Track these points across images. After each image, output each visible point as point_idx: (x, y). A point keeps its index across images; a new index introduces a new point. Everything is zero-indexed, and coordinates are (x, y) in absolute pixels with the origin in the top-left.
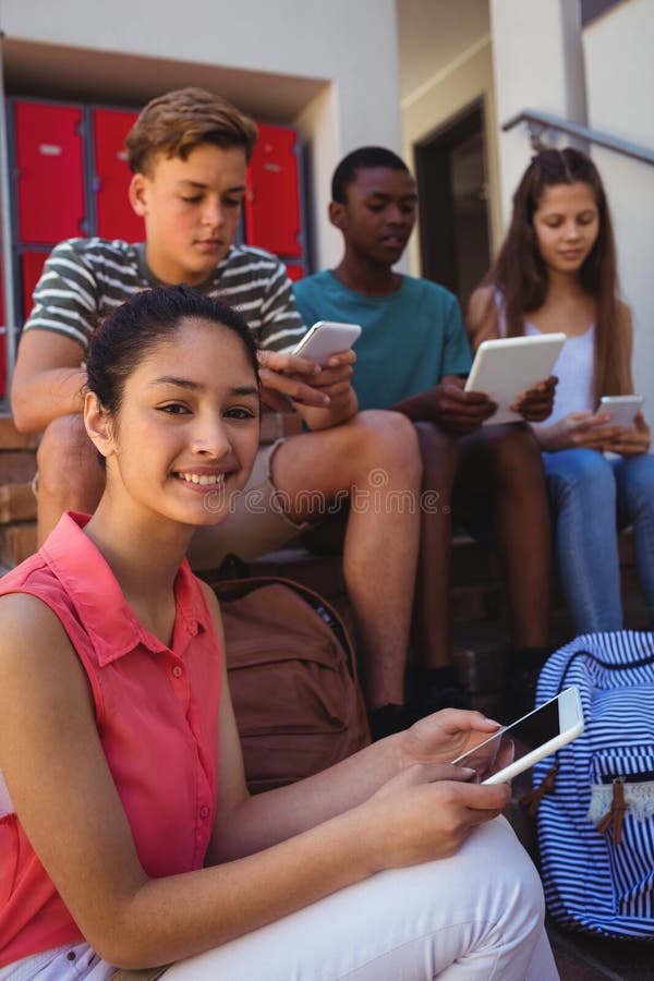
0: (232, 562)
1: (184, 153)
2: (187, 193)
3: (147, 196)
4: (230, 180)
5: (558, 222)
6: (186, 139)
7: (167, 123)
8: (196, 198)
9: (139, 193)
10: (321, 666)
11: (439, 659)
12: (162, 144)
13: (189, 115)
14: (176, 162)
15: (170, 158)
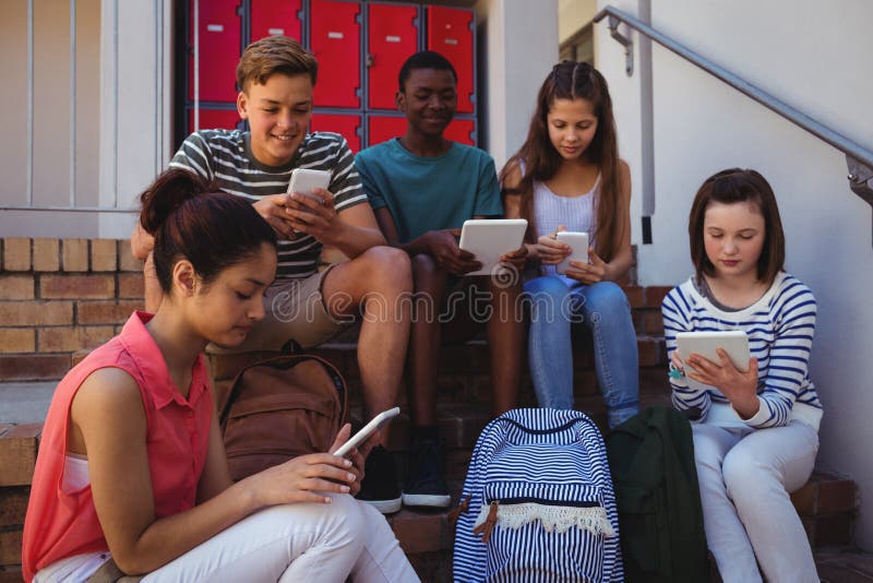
0: (292, 344)
1: (263, 80)
2: (268, 107)
3: (247, 107)
4: (295, 98)
5: (563, 125)
6: (263, 71)
7: (255, 60)
8: (273, 109)
9: (243, 103)
10: (319, 414)
11: (424, 419)
12: (251, 73)
13: (266, 55)
14: (259, 85)
15: (256, 84)
